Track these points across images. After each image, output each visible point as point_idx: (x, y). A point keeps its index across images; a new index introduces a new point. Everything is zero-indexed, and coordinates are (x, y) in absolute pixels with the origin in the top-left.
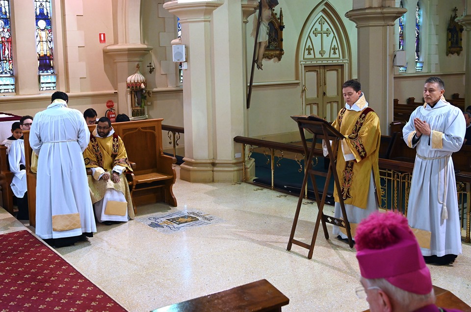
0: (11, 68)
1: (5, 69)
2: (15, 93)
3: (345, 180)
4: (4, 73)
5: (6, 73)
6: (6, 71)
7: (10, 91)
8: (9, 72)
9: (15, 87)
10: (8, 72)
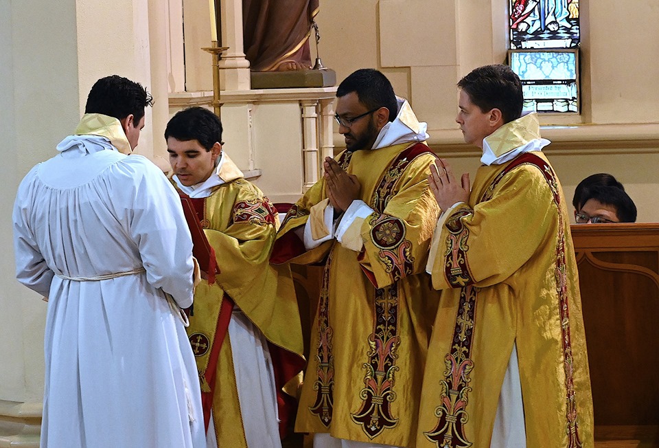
0: (575, 14)
1: (550, 18)
2: (578, 118)
3: (450, 385)
4: (545, 36)
5: (554, 35)
6: (552, 27)
7: (560, 107)
8: (568, 30)
9: (580, 93)
10: (562, 33)
